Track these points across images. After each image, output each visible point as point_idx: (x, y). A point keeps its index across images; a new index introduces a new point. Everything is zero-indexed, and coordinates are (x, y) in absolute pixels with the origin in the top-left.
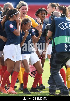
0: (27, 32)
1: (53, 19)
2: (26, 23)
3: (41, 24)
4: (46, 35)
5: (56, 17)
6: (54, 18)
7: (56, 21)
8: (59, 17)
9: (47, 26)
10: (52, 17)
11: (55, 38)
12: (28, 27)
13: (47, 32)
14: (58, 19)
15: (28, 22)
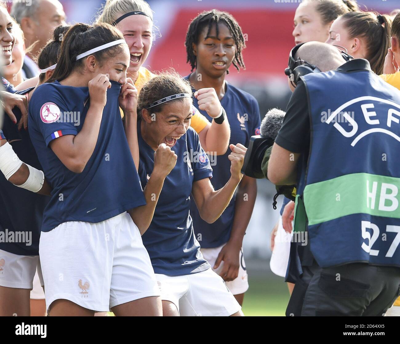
0: (166, 153)
1: (297, 80)
2: (160, 102)
3: (220, 121)
4: (262, 169)
5: (315, 74)
6: (303, 78)
7: (317, 91)
8: (331, 74)
9: (271, 120)
10: (294, 73)
11: (307, 187)
12: (168, 128)
13: (266, 155)
14: (325, 82)
15: (168, 98)
